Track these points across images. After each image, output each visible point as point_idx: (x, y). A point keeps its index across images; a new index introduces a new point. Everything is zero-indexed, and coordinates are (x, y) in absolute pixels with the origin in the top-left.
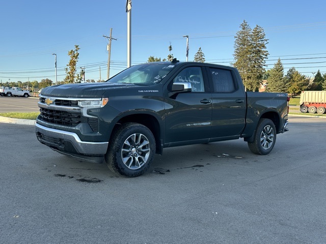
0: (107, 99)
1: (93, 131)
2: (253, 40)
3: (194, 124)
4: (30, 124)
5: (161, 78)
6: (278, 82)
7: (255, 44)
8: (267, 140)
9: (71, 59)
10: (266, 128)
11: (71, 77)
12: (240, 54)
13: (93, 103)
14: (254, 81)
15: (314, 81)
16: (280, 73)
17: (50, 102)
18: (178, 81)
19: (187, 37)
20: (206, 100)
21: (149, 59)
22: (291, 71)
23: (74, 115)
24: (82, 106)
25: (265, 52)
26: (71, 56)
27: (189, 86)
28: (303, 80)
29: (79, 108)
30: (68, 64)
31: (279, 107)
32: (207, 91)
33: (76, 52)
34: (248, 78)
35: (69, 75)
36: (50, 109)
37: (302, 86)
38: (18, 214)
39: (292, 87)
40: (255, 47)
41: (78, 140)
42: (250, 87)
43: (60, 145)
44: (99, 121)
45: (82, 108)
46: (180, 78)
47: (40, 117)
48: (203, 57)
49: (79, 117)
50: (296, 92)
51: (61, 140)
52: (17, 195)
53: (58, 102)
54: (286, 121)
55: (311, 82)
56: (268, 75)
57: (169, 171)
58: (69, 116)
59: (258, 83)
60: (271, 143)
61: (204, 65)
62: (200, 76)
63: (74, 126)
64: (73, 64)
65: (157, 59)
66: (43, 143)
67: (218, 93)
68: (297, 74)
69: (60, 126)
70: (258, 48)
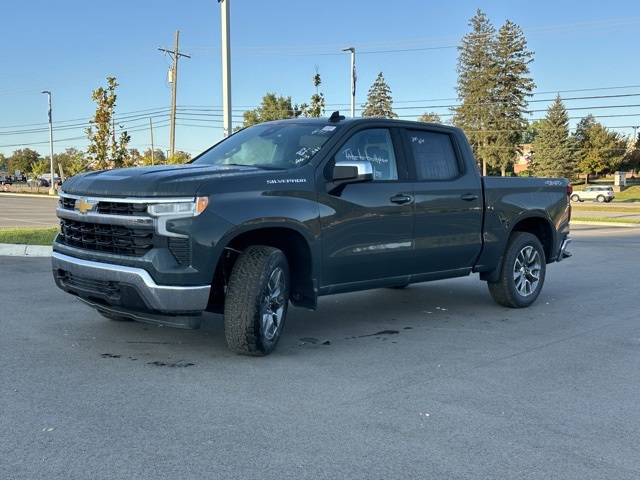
0: (206, 198)
1: (180, 264)
2: (498, 54)
3: (371, 248)
4: (14, 254)
5: (309, 153)
6: (557, 149)
7: (503, 63)
8: (528, 277)
9: (99, 107)
10: (524, 251)
11: (100, 148)
12: (472, 87)
13: (177, 208)
14: (503, 147)
15: (637, 145)
16: (561, 130)
17: (86, 208)
18: (345, 159)
19: (352, 50)
20: (401, 196)
21: (264, 99)
22: (585, 122)
23: (141, 233)
24: (155, 214)
25: (526, 80)
26: (98, 100)
27: (367, 169)
28: (612, 143)
29: (148, 218)
30: (93, 119)
31: (550, 208)
32: (402, 178)
33: (109, 93)
34: (491, 140)
35: (95, 143)
36: (86, 221)
37: (610, 157)
38: (50, 425)
39: (588, 160)
40: (504, 71)
41: (149, 283)
42: (494, 162)
43: (111, 293)
44: (191, 244)
45: (156, 217)
46: (349, 152)
47: (61, 239)
48: (388, 94)
49: (150, 236)
50: (598, 170)
51: (111, 283)
52: (37, 394)
53: (103, 208)
54: (565, 237)
55: (631, 148)
56: (535, 134)
57: (328, 343)
58: (129, 234)
59: (512, 153)
60: (536, 283)
61: (395, 125)
62: (388, 147)
63: (141, 255)
64: (103, 118)
65: (281, 99)
66: (70, 292)
67: (426, 181)
68: (599, 129)
69: (110, 256)
70: (510, 72)
